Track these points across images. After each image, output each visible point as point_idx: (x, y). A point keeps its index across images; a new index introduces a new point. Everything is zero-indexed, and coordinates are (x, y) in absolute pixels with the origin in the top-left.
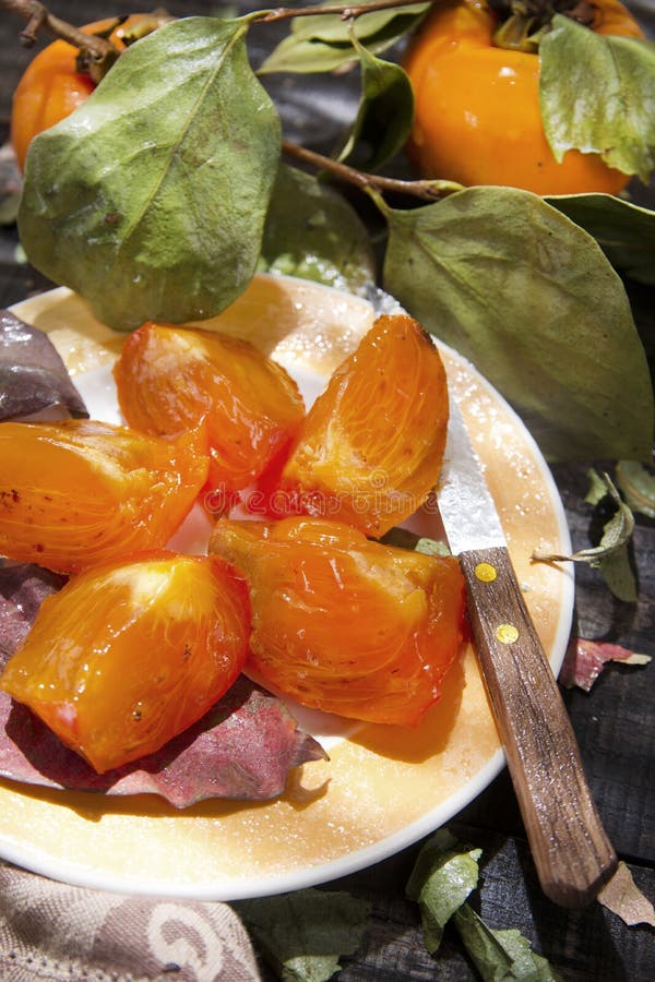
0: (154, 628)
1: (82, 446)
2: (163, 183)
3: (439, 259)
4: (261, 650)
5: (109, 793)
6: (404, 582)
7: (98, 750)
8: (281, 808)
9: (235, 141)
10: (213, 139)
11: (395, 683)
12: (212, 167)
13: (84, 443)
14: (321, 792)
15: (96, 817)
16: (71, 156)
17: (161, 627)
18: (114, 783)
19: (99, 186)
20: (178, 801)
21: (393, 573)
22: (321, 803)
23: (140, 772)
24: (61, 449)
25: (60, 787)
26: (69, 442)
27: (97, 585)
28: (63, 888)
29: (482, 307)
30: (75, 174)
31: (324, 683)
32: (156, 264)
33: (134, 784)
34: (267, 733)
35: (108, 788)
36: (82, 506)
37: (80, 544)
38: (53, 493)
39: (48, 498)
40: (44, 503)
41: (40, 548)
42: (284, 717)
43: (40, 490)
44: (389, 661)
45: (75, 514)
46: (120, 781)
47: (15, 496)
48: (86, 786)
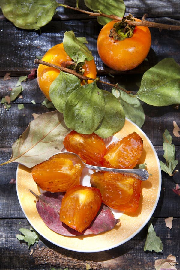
1: (62, 170)
4: (104, 200)
6: (128, 186)
7: (80, 230)
8: (114, 231)
14: (120, 225)
15: (82, 239)
18: (84, 233)
20: (96, 233)
21: (126, 185)
22: (121, 228)
23: (88, 229)
25: (75, 236)
26: (60, 171)
27: (72, 196)
33: (87, 232)
34: (108, 215)
35: (83, 234)
36: (65, 180)
37: (66, 186)
38: (59, 180)
39: (58, 181)
40: (58, 182)
41: (59, 189)
42: (111, 213)
43: (56, 180)
44: (128, 201)
45: (64, 182)
46: (85, 232)
47: (52, 182)
48: (79, 235)
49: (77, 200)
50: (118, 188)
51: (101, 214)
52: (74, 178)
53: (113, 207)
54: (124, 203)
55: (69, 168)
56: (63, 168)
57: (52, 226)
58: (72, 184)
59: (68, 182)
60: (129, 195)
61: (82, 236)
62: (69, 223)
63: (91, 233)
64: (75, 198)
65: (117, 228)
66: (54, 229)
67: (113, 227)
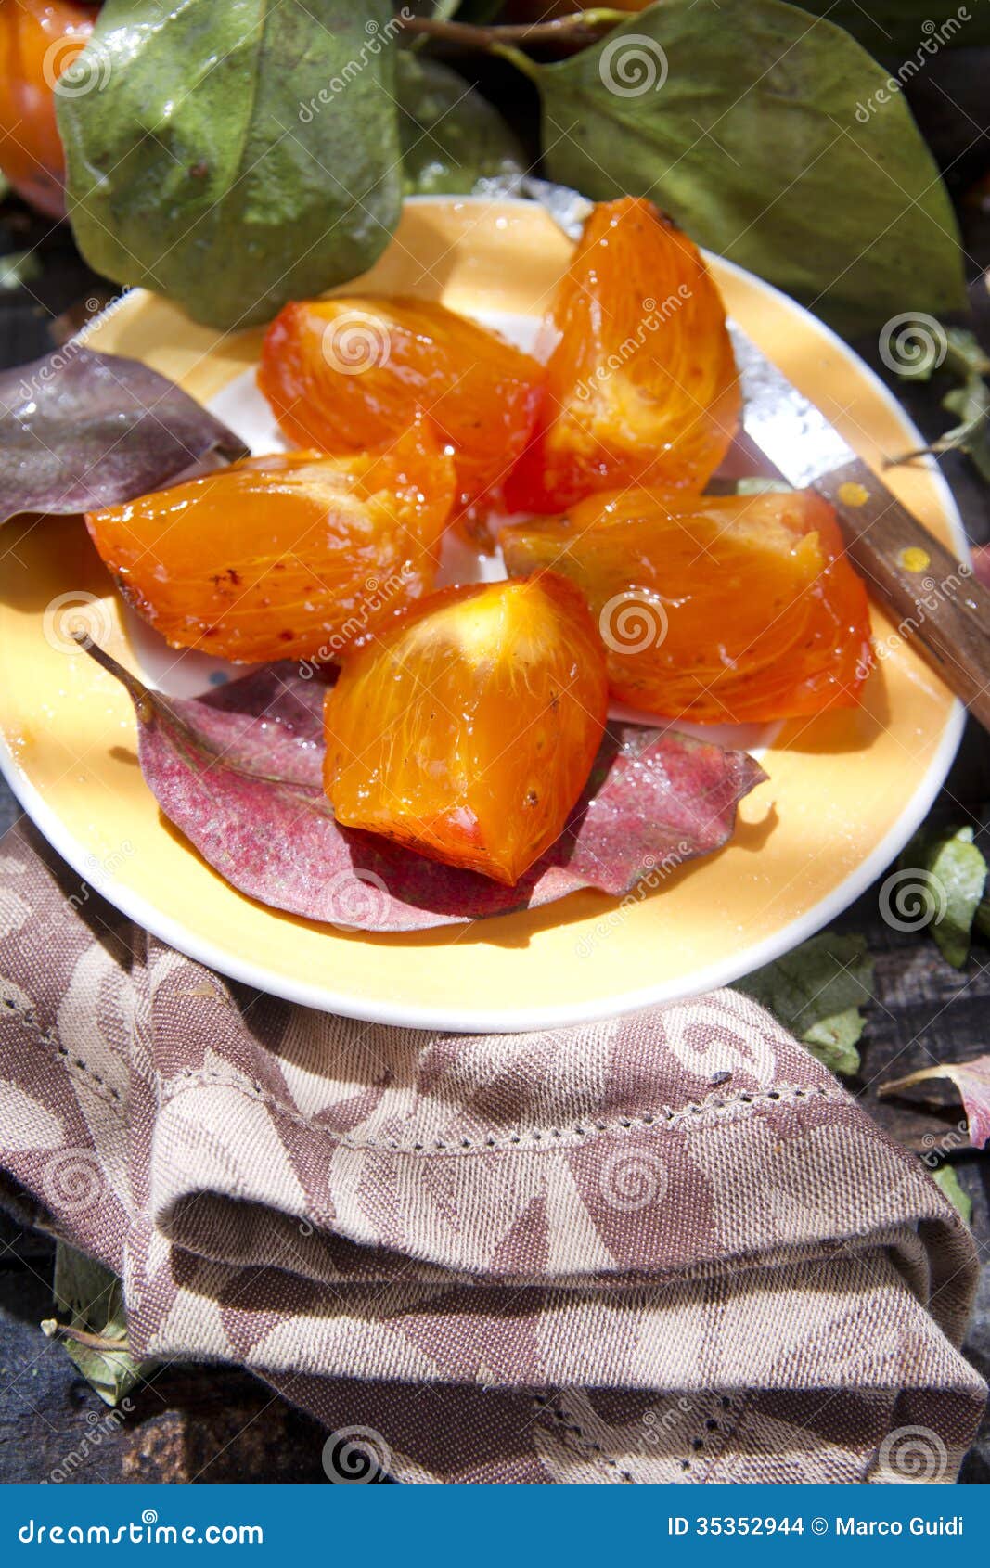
0: (513, 680)
1: (299, 484)
2: (257, 102)
3: (624, 117)
4: (625, 674)
5: (531, 906)
6: (782, 531)
7: (503, 857)
8: (735, 855)
9: (333, 18)
10: (302, 22)
11: (813, 659)
12: (312, 63)
13: (300, 479)
14: (772, 820)
15: (523, 943)
16: (117, 98)
17: (519, 677)
18: (530, 892)
19: (169, 130)
20: (616, 887)
21: (766, 525)
23: (553, 869)
24: (276, 495)
25: (466, 919)
26: (283, 484)
27: (399, 656)
28: (529, 1038)
30: (131, 120)
31: (723, 688)
32: (274, 219)
33: (551, 887)
34: (671, 774)
35: (527, 902)
38: (282, 557)
39: (279, 567)
40: (279, 575)
41: (287, 636)
43: (266, 559)
44: (797, 637)
45: (322, 578)
46: (537, 887)
47: (234, 577)
48: (498, 908)
50: (715, 548)
51: (615, 777)
55: (346, 480)
56: (306, 473)
57: (279, 891)
64: (425, 656)
65: (754, 836)
66: (298, 903)
67: (721, 836)
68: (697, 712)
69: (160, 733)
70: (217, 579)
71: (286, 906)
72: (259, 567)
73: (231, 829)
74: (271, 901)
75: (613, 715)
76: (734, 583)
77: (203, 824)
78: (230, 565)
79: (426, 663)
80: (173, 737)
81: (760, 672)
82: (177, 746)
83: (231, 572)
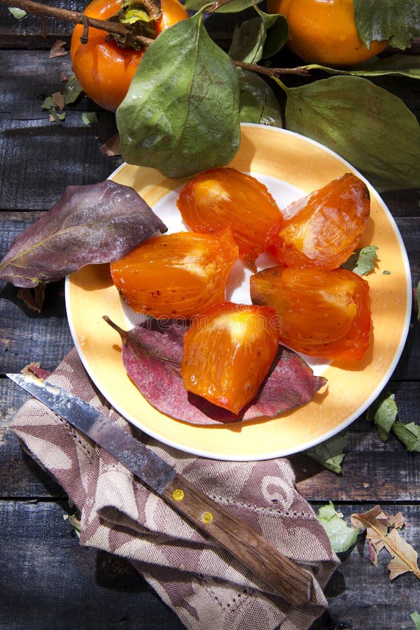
0: (246, 350)
1: (183, 264)
2: (188, 114)
3: (317, 110)
4: (285, 336)
6: (345, 299)
7: (235, 409)
8: (312, 404)
9: (216, 83)
10: (205, 85)
11: (348, 343)
12: (209, 99)
13: (184, 262)
14: (326, 393)
15: (239, 430)
16: (138, 114)
17: (248, 347)
18: (244, 415)
19: (157, 125)
20: (270, 414)
21: (340, 296)
22: (328, 399)
23: (252, 407)
24: (176, 268)
25: (222, 423)
26: (179, 264)
27: (209, 329)
29: (340, 129)
32: (193, 152)
33: (250, 414)
34: (296, 371)
35: (242, 419)
36: (190, 290)
37: (192, 306)
38: (176, 288)
39: (174, 291)
40: (172, 293)
41: (174, 312)
42: (303, 365)
43: (169, 288)
44: (345, 334)
45: (188, 295)
46: (246, 414)
47: (158, 293)
48: (232, 420)
49: (225, 336)
50: (321, 303)
51: (278, 369)
52: (210, 286)
53: (306, 350)
54: (335, 340)
55: (200, 260)
56: (186, 260)
57: (164, 406)
58: (206, 302)
59: (195, 295)
60: (347, 320)
61: (239, 422)
62: (208, 392)
63: (259, 414)
64: (218, 333)
65: (320, 399)
66: (170, 411)
67: (309, 398)
68: (308, 352)
69: (129, 347)
70: (153, 294)
71: (165, 412)
72: (167, 290)
73: (150, 383)
74: (161, 409)
75: (281, 343)
76: (326, 315)
77: (141, 382)
78: (157, 289)
79: (219, 336)
80: (133, 348)
81: (330, 343)
82: (135, 351)
83: (158, 292)
